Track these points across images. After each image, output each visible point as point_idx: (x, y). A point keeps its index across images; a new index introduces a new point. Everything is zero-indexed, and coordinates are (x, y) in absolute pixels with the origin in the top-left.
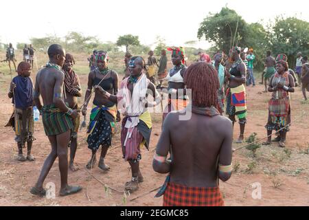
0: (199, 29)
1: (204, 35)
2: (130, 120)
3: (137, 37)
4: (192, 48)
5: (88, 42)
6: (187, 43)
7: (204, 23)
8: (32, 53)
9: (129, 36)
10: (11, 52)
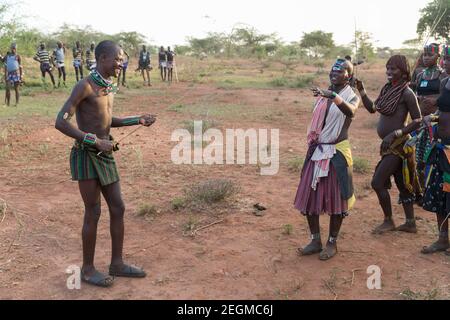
0: (420, 20)
1: (428, 27)
2: (321, 149)
3: (330, 35)
4: (414, 50)
5: (263, 43)
6: (408, 42)
7: (429, 9)
8: (170, 59)
9: (319, 33)
10: (145, 58)
